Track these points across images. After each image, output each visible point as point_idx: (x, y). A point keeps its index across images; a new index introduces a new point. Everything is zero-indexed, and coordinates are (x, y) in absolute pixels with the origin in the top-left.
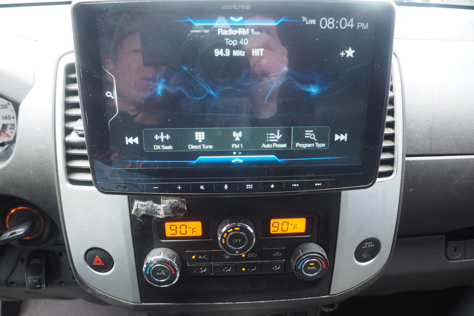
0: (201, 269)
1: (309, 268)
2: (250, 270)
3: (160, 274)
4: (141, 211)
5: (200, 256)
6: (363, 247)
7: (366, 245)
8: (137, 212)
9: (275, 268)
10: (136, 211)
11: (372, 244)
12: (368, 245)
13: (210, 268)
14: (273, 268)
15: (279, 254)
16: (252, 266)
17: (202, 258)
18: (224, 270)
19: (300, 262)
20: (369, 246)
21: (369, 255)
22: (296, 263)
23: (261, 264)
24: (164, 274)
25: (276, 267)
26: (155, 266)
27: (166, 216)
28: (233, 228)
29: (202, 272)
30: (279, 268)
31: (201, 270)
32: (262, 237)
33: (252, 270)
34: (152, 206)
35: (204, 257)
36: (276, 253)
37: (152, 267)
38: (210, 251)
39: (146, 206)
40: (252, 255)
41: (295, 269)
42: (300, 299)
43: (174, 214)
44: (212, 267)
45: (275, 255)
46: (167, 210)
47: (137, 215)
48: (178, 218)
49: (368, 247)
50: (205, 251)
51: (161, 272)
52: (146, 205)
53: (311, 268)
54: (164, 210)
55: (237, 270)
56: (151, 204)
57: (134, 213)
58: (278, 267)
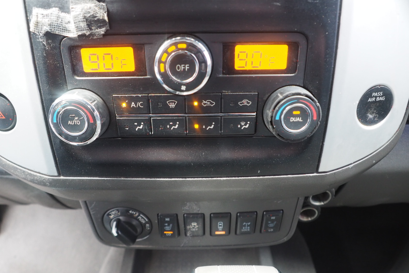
0: (136, 124)
1: (292, 119)
2: (206, 127)
3: (73, 123)
4: (43, 25)
5: (133, 103)
6: (370, 100)
7: (374, 97)
8: (38, 27)
9: (242, 126)
10: (36, 27)
11: (382, 96)
12: (376, 97)
13: (148, 122)
14: (239, 126)
15: (248, 103)
16: (207, 121)
17: (136, 106)
18: (168, 127)
19: (279, 108)
20: (378, 99)
21: (376, 114)
22: (273, 112)
23: (221, 118)
24: (78, 122)
25: (243, 124)
26: (63, 110)
27: (80, 33)
28: (176, 44)
29: (137, 129)
30: (248, 125)
31: (137, 126)
32: (223, 74)
33: (209, 127)
34: (58, 17)
35: (139, 104)
36: (244, 101)
37: (60, 111)
38: (147, 95)
39: (49, 17)
40: (209, 103)
41: (271, 122)
42: (276, 177)
43: (91, 29)
44: (152, 121)
45: (241, 104)
46: (80, 22)
47: (38, 32)
48: (96, 36)
49: (375, 100)
50: (140, 95)
51: (73, 120)
52: (49, 15)
53: (295, 120)
54: (75, 23)
55: (187, 128)
56: (56, 13)
57: (34, 30)
58: (245, 125)
